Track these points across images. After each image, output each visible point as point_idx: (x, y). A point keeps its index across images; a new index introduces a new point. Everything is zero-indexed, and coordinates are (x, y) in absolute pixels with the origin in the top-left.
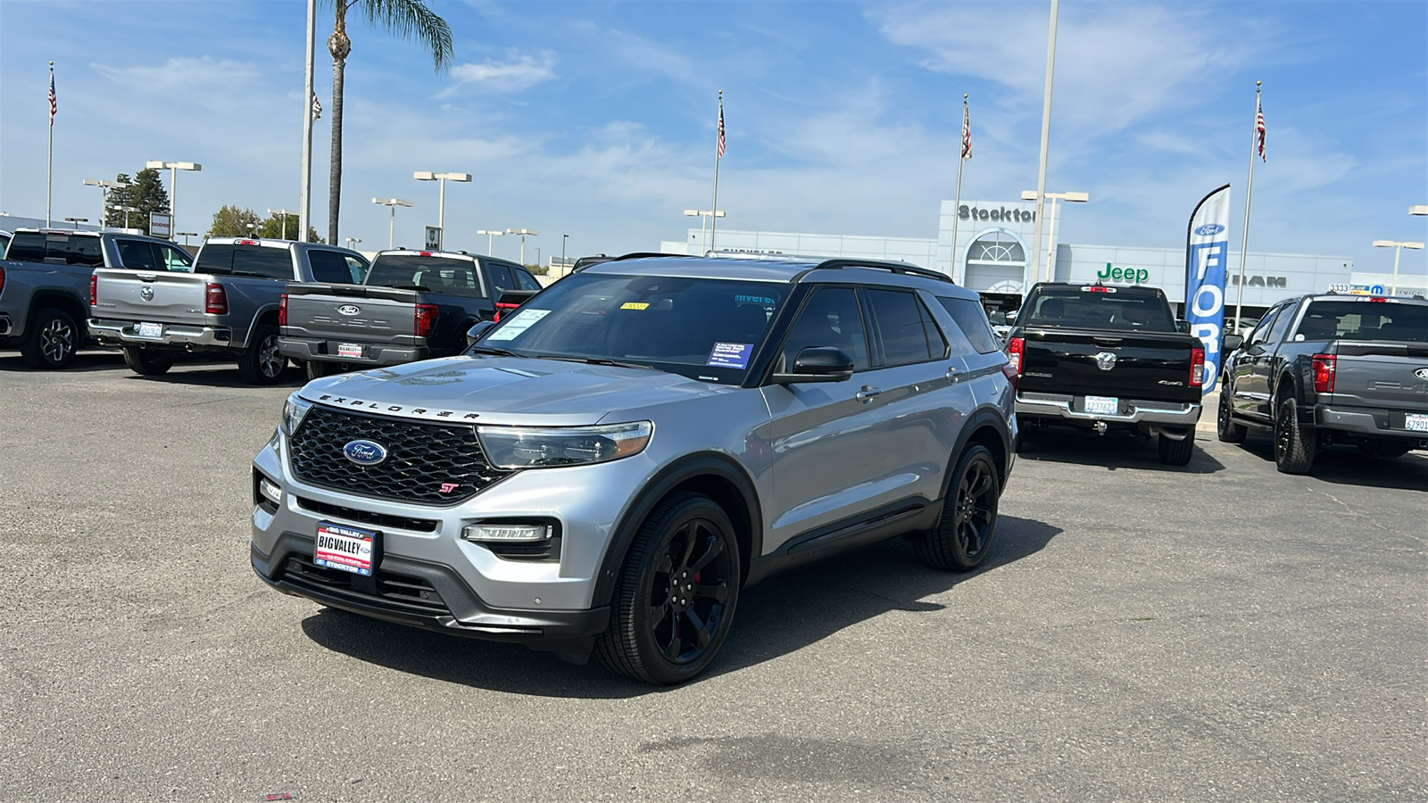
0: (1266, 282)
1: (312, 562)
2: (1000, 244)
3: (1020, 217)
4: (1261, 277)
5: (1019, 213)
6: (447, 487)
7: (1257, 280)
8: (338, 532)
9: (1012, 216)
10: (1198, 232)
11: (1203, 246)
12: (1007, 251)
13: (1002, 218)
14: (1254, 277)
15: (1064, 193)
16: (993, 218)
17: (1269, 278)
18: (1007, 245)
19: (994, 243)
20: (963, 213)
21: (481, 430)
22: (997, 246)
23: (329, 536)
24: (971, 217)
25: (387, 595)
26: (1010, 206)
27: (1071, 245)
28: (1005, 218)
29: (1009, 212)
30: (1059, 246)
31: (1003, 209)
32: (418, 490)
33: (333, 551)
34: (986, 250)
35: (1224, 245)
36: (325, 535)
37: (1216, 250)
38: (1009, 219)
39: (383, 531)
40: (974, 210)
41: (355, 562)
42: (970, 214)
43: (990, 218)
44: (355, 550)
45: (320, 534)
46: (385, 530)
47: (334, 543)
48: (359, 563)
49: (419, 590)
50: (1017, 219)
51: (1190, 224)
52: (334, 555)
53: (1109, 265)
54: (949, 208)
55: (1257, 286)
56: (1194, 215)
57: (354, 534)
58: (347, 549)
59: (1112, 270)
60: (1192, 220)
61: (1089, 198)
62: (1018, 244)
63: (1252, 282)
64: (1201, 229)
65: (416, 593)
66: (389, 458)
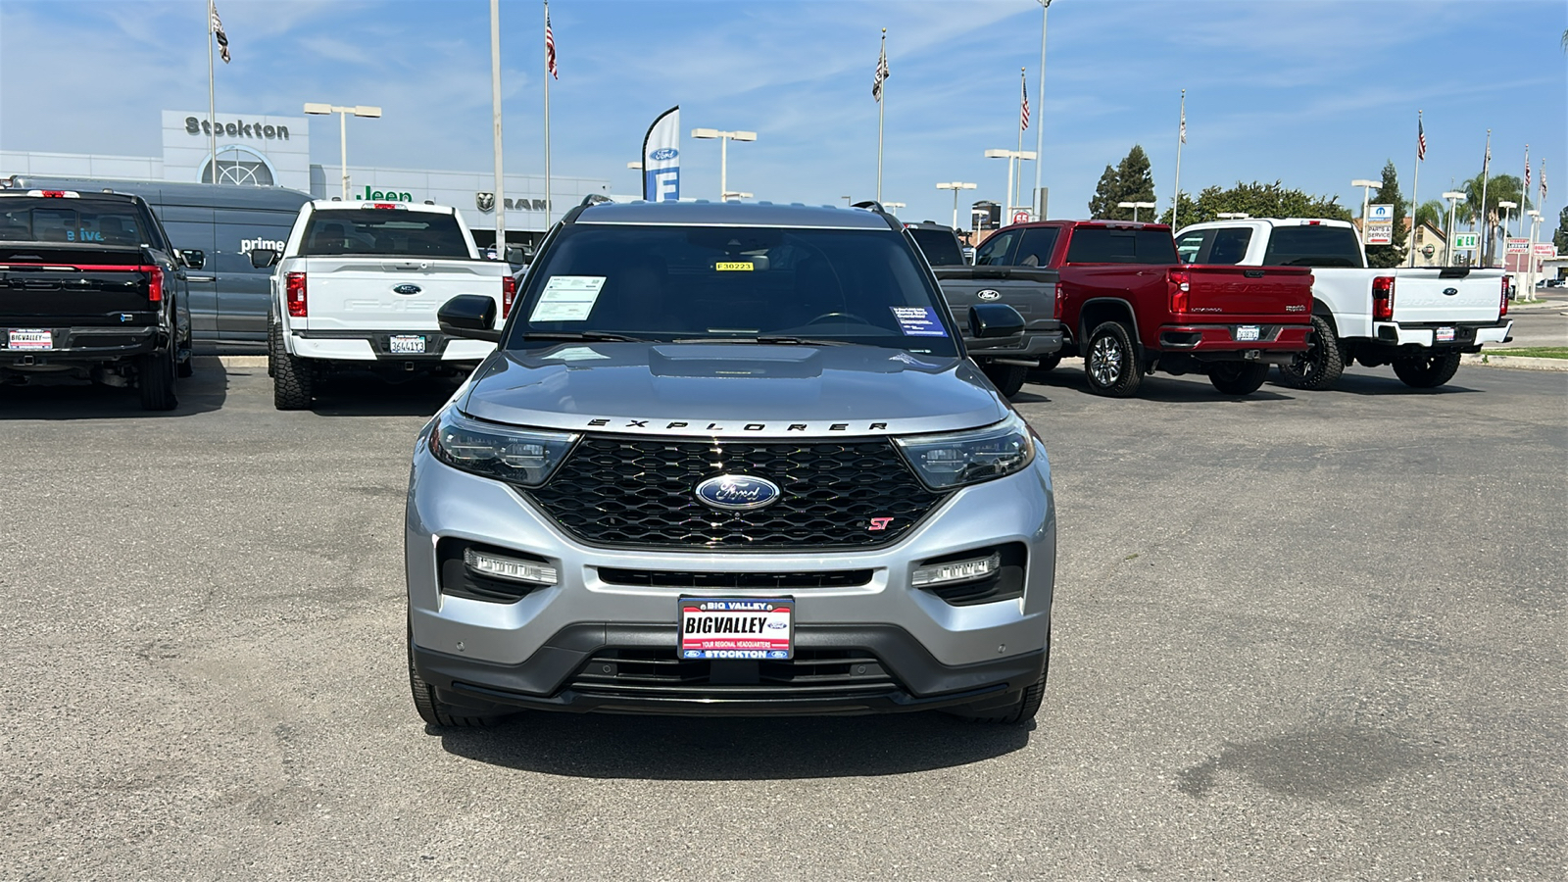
0: (531, 204)
1: (676, 658)
2: (241, 164)
3: (262, 132)
4: (526, 200)
5: (260, 128)
6: (879, 524)
7: (523, 204)
8: (724, 607)
9: (252, 131)
10: (653, 156)
11: (659, 172)
12: (251, 173)
13: (240, 134)
14: (520, 200)
15: (354, 107)
16: (229, 133)
17: (534, 201)
18: (251, 165)
19: (234, 164)
20: (192, 126)
21: (901, 443)
22: (238, 167)
23: (704, 615)
24: (202, 132)
25: (795, 680)
26: (249, 120)
27: (323, 166)
28: (244, 134)
29: (248, 126)
30: (311, 166)
31: (240, 122)
32: (832, 532)
33: (713, 635)
34: (225, 172)
35: (677, 170)
36: (696, 615)
37: (672, 176)
38: (249, 134)
39: (795, 595)
40: (206, 124)
41: (757, 645)
42: (201, 127)
43: (226, 133)
44: (756, 628)
45: (687, 615)
46: (797, 593)
47: (713, 624)
48: (768, 645)
49: (850, 664)
50: (259, 135)
51: (644, 148)
52: (714, 640)
53: (368, 188)
54: (174, 120)
55: (524, 210)
56: (647, 138)
57: (756, 606)
58: (740, 628)
59: (372, 193)
60: (645, 144)
61: (383, 112)
62: (263, 165)
63: (517, 206)
64: (656, 153)
65: (846, 668)
66: (783, 494)
